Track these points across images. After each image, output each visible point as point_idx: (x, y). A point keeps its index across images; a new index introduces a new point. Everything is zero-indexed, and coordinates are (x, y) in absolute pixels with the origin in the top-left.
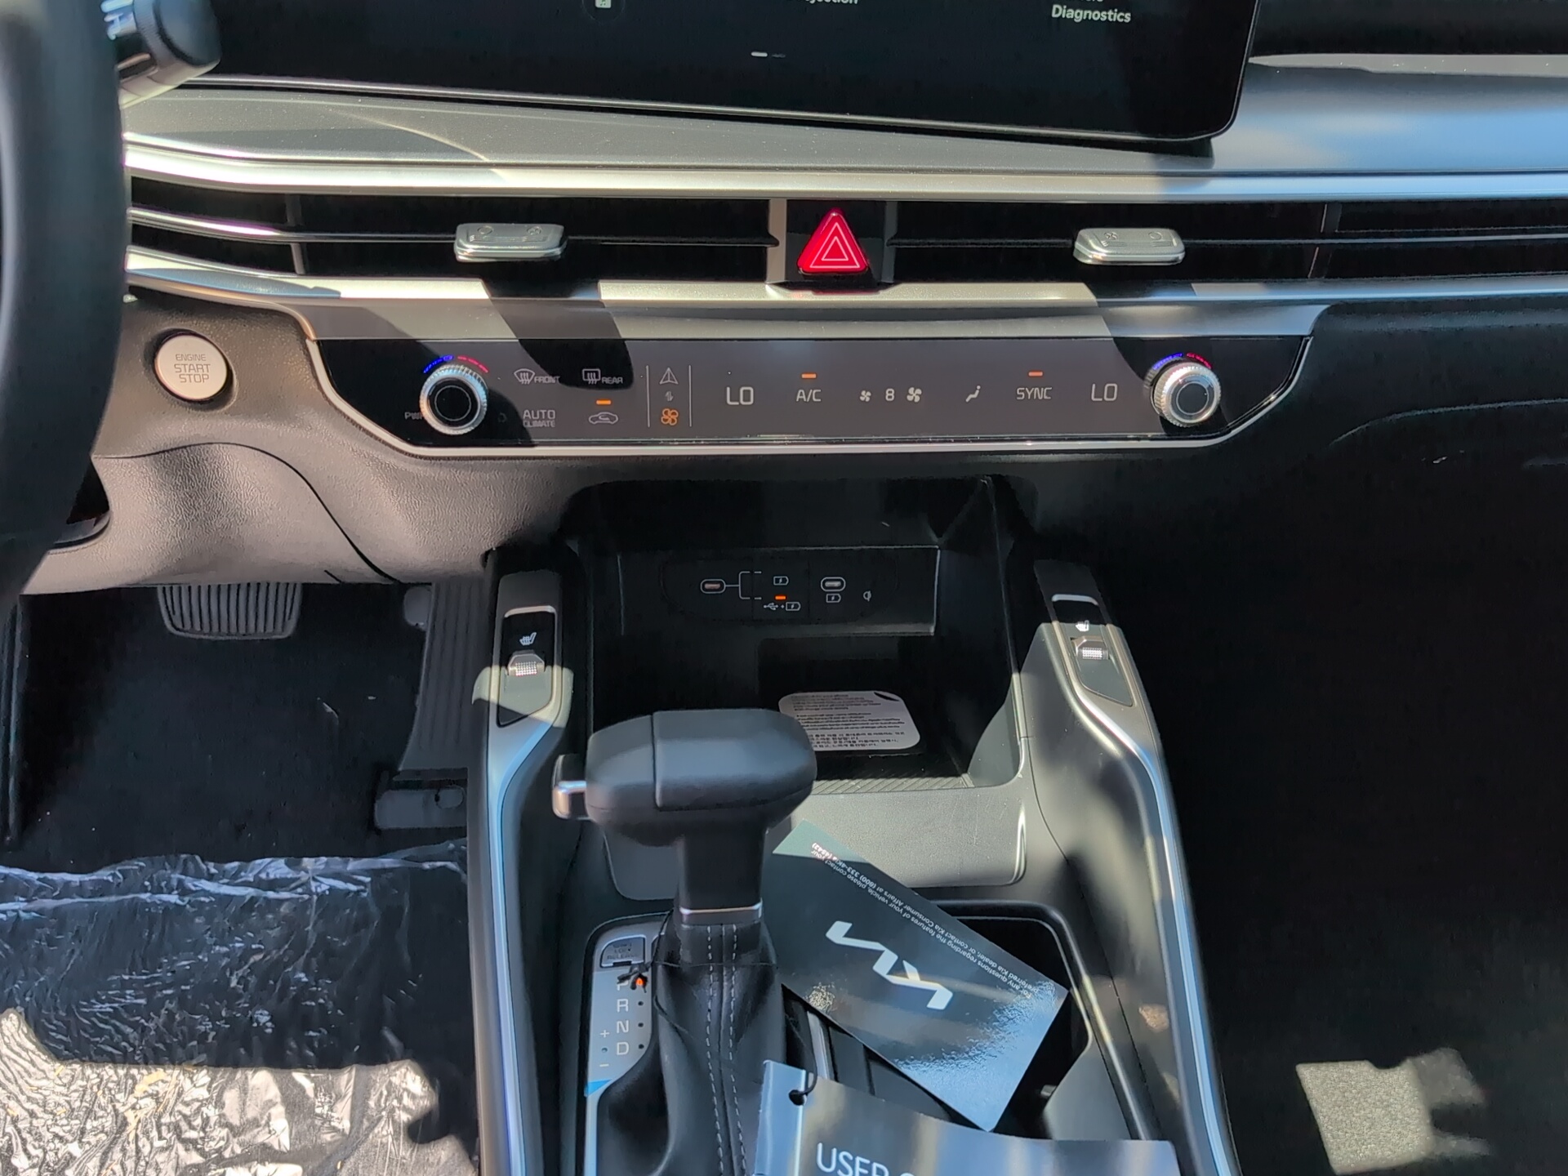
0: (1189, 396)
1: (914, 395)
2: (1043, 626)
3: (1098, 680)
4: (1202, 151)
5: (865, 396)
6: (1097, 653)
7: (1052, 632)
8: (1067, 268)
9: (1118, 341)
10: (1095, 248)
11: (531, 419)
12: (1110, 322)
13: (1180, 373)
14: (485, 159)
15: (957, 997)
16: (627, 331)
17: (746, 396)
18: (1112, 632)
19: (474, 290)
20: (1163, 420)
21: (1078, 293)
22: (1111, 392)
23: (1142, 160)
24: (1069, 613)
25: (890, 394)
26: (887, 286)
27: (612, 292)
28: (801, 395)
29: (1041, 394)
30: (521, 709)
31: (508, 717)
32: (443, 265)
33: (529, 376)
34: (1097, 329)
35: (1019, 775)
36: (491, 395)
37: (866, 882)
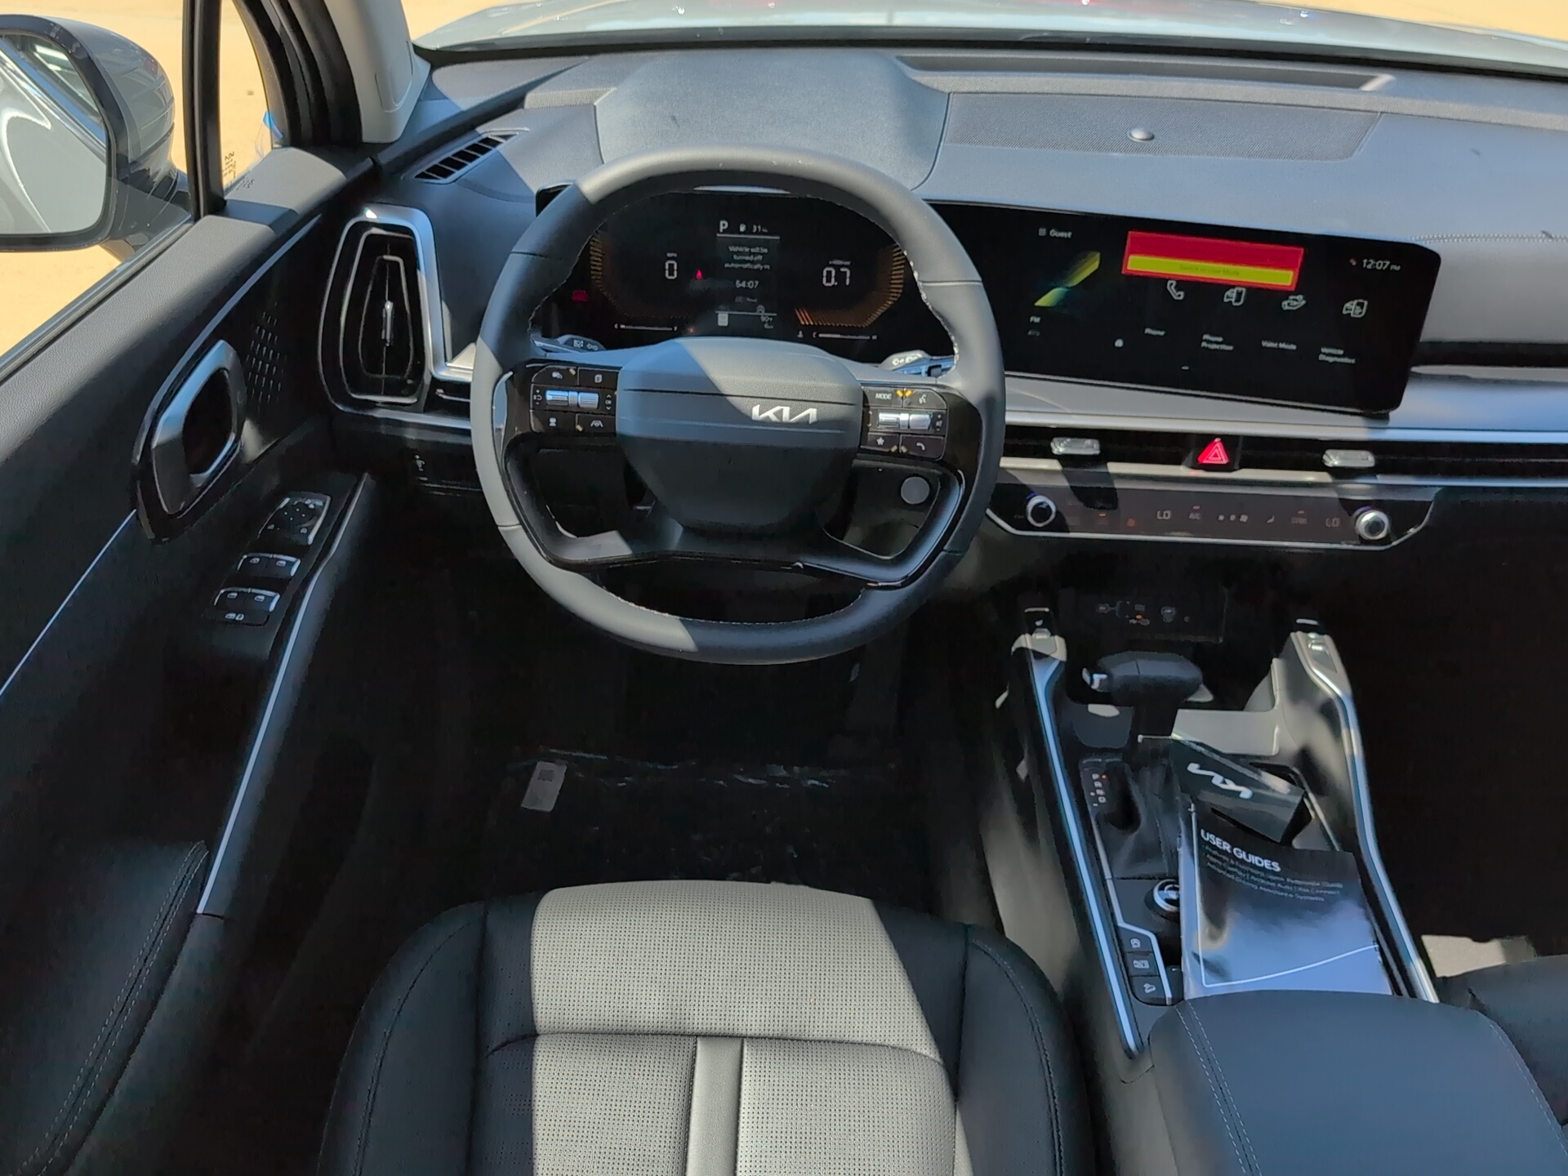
0: (1374, 527)
1: (1244, 518)
2: (1292, 635)
3: (1322, 660)
4: (1386, 418)
5: (1221, 518)
6: (1320, 648)
7: (1297, 637)
8: (1320, 466)
9: (1340, 499)
10: (1333, 459)
11: (1069, 521)
12: (1338, 491)
13: (1369, 516)
14: (1069, 411)
15: (1254, 794)
16: (1118, 485)
17: (1168, 515)
18: (1327, 638)
19: (1055, 465)
20: (1360, 537)
21: (1324, 477)
22: (1336, 522)
23: (1358, 420)
24: (1307, 629)
25: (1233, 518)
26: (1235, 470)
27: (1114, 468)
28: (1192, 516)
29: (1303, 521)
30: (1047, 653)
31: (1039, 656)
32: (1047, 454)
33: (1074, 502)
34: (1332, 494)
35: (1275, 708)
36: (1057, 512)
37: (1200, 748)
